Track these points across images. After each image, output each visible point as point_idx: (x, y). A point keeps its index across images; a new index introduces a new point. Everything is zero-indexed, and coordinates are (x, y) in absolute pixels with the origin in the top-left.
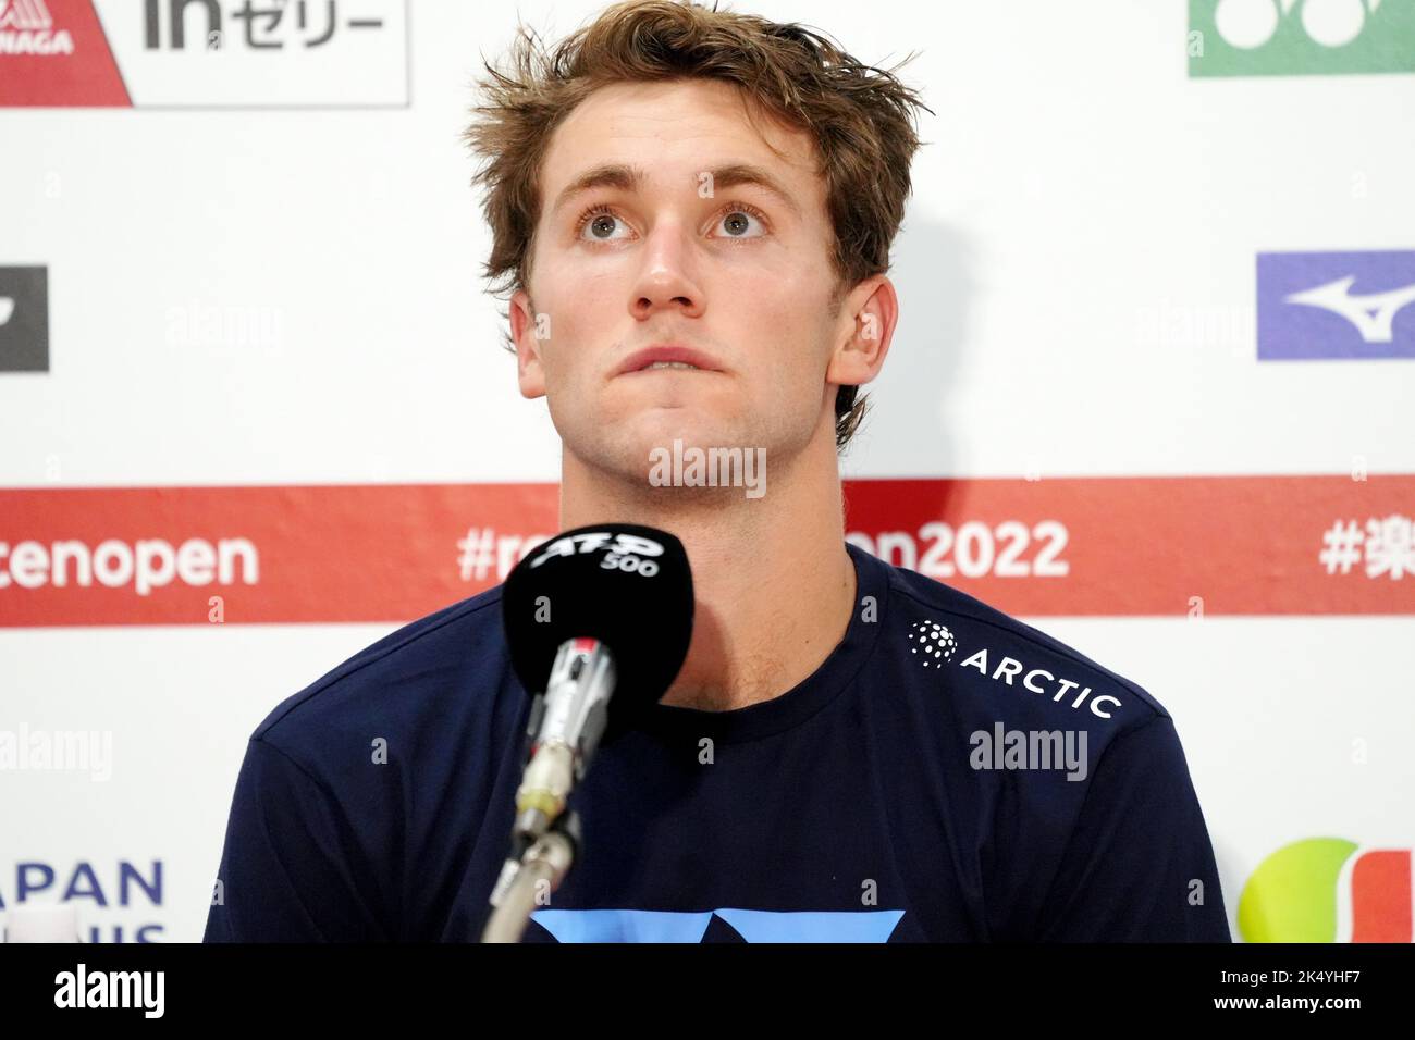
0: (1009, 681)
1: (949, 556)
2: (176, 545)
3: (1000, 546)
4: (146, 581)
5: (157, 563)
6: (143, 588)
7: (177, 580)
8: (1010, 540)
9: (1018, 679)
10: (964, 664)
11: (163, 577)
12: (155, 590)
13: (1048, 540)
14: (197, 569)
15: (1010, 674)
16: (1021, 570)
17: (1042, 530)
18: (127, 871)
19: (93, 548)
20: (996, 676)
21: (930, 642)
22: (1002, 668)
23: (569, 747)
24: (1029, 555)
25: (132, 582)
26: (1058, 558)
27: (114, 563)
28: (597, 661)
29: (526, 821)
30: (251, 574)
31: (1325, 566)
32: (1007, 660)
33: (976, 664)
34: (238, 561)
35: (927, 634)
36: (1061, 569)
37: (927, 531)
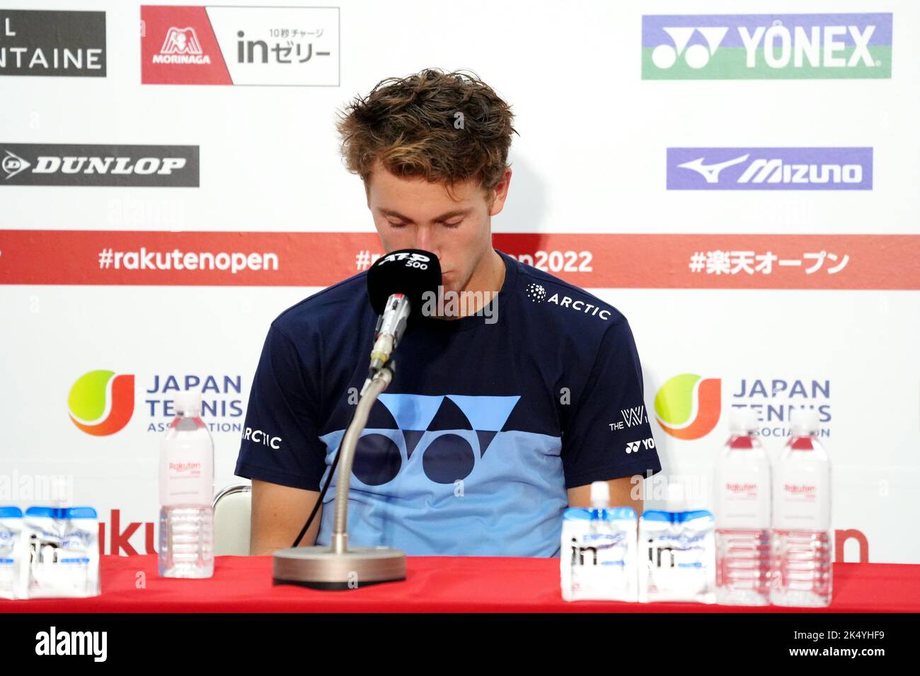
0: (567, 306)
1: (546, 264)
2: (247, 255)
3: (566, 260)
4: (236, 268)
5: (239, 261)
6: (234, 271)
7: (247, 268)
8: (570, 258)
9: (571, 305)
10: (549, 301)
11: (242, 267)
12: (239, 271)
13: (585, 258)
14: (255, 264)
15: (567, 303)
16: (574, 269)
17: (583, 254)
18: (227, 379)
19: (215, 255)
20: (562, 304)
21: (535, 292)
22: (564, 301)
23: (392, 336)
24: (577, 264)
25: (230, 268)
26: (588, 265)
27: (223, 261)
28: (403, 303)
29: (374, 364)
30: (275, 266)
31: (691, 269)
32: (566, 298)
33: (554, 300)
34: (271, 261)
35: (534, 289)
36: (589, 269)
37: (538, 254)
